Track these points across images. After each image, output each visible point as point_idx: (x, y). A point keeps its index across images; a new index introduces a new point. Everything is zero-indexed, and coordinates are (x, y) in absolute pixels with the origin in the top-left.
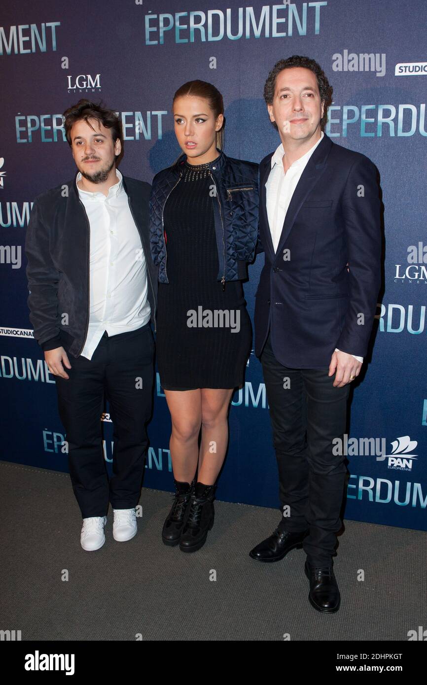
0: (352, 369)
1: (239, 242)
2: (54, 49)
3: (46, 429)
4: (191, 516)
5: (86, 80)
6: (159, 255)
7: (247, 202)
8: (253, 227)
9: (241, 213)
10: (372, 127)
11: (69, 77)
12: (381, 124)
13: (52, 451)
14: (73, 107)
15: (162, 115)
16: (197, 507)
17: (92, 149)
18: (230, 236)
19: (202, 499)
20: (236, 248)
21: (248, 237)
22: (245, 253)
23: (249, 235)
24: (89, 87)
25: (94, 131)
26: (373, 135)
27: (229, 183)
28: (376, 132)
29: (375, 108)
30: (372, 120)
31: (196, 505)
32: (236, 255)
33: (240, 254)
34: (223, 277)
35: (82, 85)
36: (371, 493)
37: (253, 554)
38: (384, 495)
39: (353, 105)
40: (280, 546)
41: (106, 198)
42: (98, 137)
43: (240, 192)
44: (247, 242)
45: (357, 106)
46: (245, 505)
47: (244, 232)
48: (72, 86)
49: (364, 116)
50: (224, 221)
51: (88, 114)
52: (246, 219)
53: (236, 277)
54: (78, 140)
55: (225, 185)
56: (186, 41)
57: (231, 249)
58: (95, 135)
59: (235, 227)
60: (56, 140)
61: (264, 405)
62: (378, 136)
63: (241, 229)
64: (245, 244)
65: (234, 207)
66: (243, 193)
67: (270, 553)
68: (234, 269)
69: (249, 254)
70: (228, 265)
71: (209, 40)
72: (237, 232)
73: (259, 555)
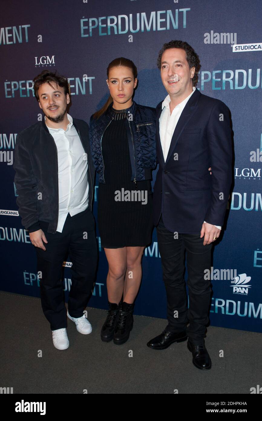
0: (214, 233)
1: (144, 157)
2: (27, 41)
3: (25, 271)
4: (120, 322)
5: (46, 59)
6: (100, 166)
7: (149, 132)
8: (154, 147)
9: (145, 139)
10: (219, 84)
11: (36, 58)
12: (225, 82)
13: (29, 284)
14: (39, 76)
15: (92, 79)
16: (123, 317)
17: (54, 101)
18: (139, 153)
19: (126, 312)
20: (143, 161)
21: (150, 154)
22: (149, 164)
23: (151, 152)
24: (48, 63)
25: (54, 90)
26: (219, 89)
27: (138, 121)
28: (222, 87)
29: (221, 72)
30: (219, 80)
31: (122, 316)
32: (143, 165)
33: (146, 164)
34: (135, 179)
35: (43, 62)
36: (223, 309)
37: (149, 344)
38: (231, 310)
39: (207, 71)
40: (166, 340)
41: (64, 131)
42: (57, 93)
43: (145, 126)
44: (150, 156)
45: (210, 71)
46: (146, 317)
47: (147, 151)
48: (38, 63)
49: (214, 78)
50: (135, 145)
51: (49, 79)
52: (149, 142)
53: (144, 178)
54: (43, 96)
55: (135, 122)
56: (105, 34)
57: (139, 161)
58: (55, 92)
59: (142, 148)
60: (29, 96)
61: (156, 255)
62: (223, 89)
63: (146, 149)
64: (149, 158)
65: (141, 135)
66: (147, 127)
67: (159, 344)
68: (142, 174)
69: (152, 164)
70: (138, 171)
71: (119, 33)
72: (143, 151)
73: (152, 345)
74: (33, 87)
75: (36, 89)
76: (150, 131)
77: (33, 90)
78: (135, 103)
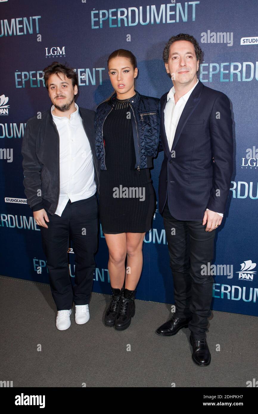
0: (216, 221)
1: (148, 145)
2: (38, 32)
3: (35, 258)
4: (122, 309)
5: (57, 50)
6: (101, 153)
8: (156, 136)
9: (149, 128)
10: (227, 76)
11: (47, 49)
12: (233, 74)
14: (49, 66)
15: (102, 70)
17: (61, 91)
18: (143, 142)
19: (128, 299)
20: (146, 149)
21: (153, 143)
22: (151, 152)
23: (154, 141)
24: (58, 54)
25: (61, 81)
26: (227, 80)
27: (141, 110)
28: (229, 79)
29: (229, 64)
30: (227, 72)
31: (124, 302)
32: (146, 153)
33: (149, 152)
34: (138, 167)
35: (54, 53)
36: (229, 294)
37: (158, 331)
38: (236, 295)
39: (216, 63)
40: (175, 326)
41: (69, 120)
43: (148, 116)
44: (153, 145)
45: (218, 63)
46: (153, 302)
47: (150, 139)
48: (48, 54)
49: (222, 70)
50: (139, 133)
51: (58, 70)
52: (152, 131)
53: (146, 166)
55: (139, 111)
56: (115, 26)
57: (143, 150)
58: (63, 83)
59: (145, 136)
60: (39, 86)
61: (164, 243)
62: (231, 81)
63: (149, 137)
64: (152, 146)
65: (145, 124)
66: (150, 116)
67: (169, 330)
68: (145, 162)
69: (154, 152)
70: (141, 159)
71: (129, 25)
72: (147, 140)
73: (162, 332)
74: (43, 77)
75: (47, 79)
76: (153, 121)
77: (43, 80)
78: (139, 93)
